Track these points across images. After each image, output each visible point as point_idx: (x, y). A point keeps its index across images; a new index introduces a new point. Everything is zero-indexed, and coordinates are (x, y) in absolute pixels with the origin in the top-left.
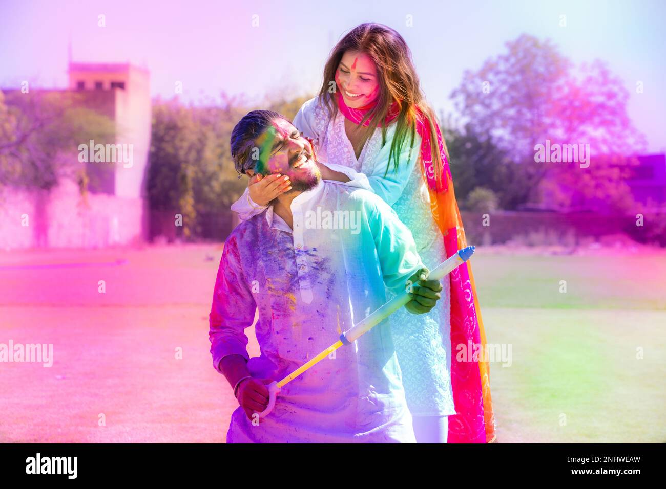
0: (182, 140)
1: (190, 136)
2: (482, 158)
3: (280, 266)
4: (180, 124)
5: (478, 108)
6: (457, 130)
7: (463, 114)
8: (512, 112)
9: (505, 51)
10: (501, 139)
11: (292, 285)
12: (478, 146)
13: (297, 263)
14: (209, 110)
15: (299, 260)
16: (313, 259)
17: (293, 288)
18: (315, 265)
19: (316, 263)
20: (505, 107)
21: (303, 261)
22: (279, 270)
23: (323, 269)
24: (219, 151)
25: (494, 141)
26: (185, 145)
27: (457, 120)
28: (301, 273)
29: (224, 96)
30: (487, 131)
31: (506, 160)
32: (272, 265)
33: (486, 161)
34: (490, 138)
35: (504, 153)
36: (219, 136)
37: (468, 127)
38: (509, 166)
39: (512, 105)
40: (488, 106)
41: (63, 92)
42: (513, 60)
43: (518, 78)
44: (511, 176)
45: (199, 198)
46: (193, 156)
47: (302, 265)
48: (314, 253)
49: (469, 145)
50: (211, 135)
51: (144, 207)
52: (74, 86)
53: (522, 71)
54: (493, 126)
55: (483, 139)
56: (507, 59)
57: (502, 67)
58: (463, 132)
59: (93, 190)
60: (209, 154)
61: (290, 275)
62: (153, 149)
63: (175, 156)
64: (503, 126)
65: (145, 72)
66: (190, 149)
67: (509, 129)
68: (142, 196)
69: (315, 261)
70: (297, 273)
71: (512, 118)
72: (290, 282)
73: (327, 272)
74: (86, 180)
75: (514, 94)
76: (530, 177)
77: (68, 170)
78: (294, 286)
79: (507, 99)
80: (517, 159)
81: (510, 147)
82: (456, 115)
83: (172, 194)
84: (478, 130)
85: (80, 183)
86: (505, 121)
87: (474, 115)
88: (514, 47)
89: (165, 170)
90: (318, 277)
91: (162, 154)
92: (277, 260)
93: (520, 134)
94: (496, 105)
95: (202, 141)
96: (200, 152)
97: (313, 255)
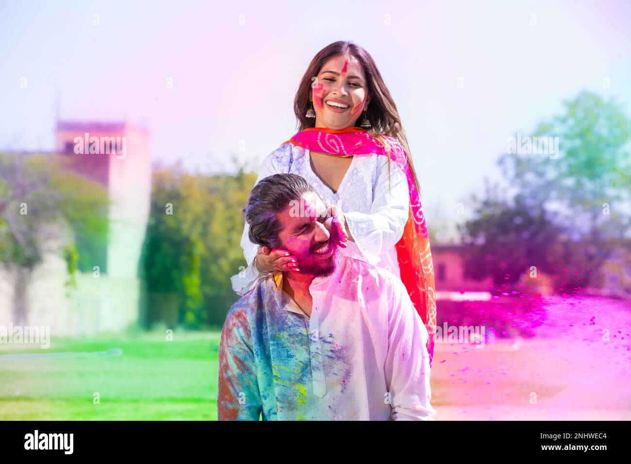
0: (186, 211)
1: (196, 206)
2: (534, 235)
3: (289, 353)
4: (183, 192)
5: (530, 177)
6: (504, 203)
7: (512, 183)
8: (570, 182)
9: (562, 111)
10: (556, 214)
11: (303, 375)
12: (529, 222)
13: (311, 350)
14: (217, 177)
15: (313, 348)
16: (328, 347)
17: (305, 379)
18: (330, 354)
19: (332, 351)
20: (562, 176)
21: (317, 348)
22: (287, 357)
23: (339, 358)
24: (228, 224)
25: (548, 217)
26: (189, 217)
27: (505, 191)
28: (314, 362)
29: (235, 160)
30: (541, 203)
31: (563, 237)
32: (280, 350)
33: (540, 238)
34: (543, 212)
35: (561, 230)
36: (229, 207)
37: (518, 199)
38: (566, 245)
39: (571, 174)
40: (540, 175)
41: (48, 154)
42: (571, 122)
43: (577, 143)
44: (567, 256)
45: (206, 279)
46: (198, 229)
47: (317, 353)
48: (329, 339)
49: (518, 220)
50: (220, 206)
51: (142, 289)
52: (62, 147)
53: (581, 135)
54: (547, 198)
55: (535, 214)
56: (563, 121)
57: (559, 129)
58: (511, 203)
59: (83, 268)
60: (217, 228)
61: (302, 365)
62: (153, 222)
63: (178, 230)
64: (560, 198)
65: (145, 132)
66: (195, 221)
67: (566, 202)
68: (139, 276)
69: (331, 349)
70: (310, 362)
71: (568, 189)
72: (301, 372)
73: (344, 362)
74: (76, 257)
75: (572, 161)
76: (590, 258)
77: (53, 244)
78: (306, 377)
79: (564, 168)
80: (576, 237)
81: (567, 223)
82: (504, 183)
83: (175, 274)
84: (530, 202)
85: (69, 259)
86: (563, 193)
87: (525, 185)
88: (573, 106)
89: (166, 246)
90: (333, 368)
91: (162, 228)
92: (286, 345)
93: (579, 208)
94: (551, 174)
95: (209, 212)
96: (206, 225)
97: (329, 343)
